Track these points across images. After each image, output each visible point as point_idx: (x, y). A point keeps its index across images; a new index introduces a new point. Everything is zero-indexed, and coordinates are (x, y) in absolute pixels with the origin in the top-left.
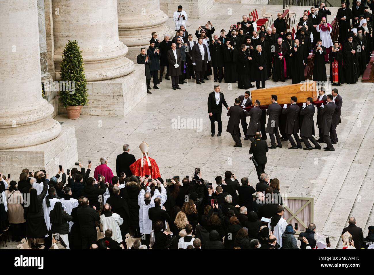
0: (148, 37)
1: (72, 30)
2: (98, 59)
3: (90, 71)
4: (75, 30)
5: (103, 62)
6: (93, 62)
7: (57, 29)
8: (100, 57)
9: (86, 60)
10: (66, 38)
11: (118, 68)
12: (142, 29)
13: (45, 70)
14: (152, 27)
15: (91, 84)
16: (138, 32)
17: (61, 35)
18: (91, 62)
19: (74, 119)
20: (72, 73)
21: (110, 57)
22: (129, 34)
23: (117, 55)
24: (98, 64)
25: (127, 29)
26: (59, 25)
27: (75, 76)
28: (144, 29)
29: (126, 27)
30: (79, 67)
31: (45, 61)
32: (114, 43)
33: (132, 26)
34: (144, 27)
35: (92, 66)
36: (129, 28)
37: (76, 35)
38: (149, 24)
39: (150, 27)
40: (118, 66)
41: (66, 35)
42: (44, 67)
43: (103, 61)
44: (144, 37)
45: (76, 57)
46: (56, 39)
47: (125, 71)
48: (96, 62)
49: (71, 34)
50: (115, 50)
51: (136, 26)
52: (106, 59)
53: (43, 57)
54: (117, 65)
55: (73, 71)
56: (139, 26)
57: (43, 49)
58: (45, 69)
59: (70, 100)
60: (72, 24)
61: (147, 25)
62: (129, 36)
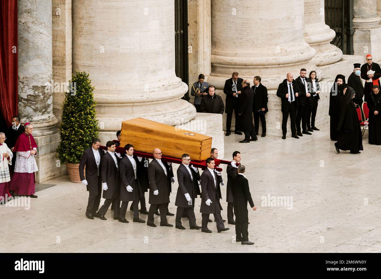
0: (271, 79)
1: (95, 58)
2: (126, 101)
3: (113, 117)
4: (99, 58)
5: (136, 106)
6: (119, 105)
7: (79, 55)
8: (128, 98)
9: (108, 101)
10: (87, 69)
11: (158, 115)
12: (266, 68)
13: (44, 110)
14: (280, 66)
15: (110, 134)
16: (260, 71)
17: (81, 64)
18: (116, 105)
19: (76, 183)
20: (73, 117)
21: (145, 98)
22: (246, 73)
23: (157, 97)
24: (128, 108)
25: (242, 65)
26: (80, 50)
27: (78, 121)
28: (268, 68)
29: (241, 62)
30: (86, 109)
31: (44, 98)
32: (159, 81)
33: (248, 63)
34: (266, 65)
35: (118, 109)
36: (246, 65)
37: (100, 65)
38: (274, 62)
39: (278, 66)
40: (158, 113)
41: (88, 65)
42: (41, 106)
43: (135, 104)
44: (265, 78)
45: (81, 95)
46: (77, 69)
47: (167, 120)
48: (123, 105)
49: (94, 64)
50: (157, 90)
51: (255, 63)
52: (138, 101)
53: (42, 92)
54: (159, 111)
55: (76, 115)
56: (258, 63)
57: (42, 81)
58: (43, 108)
59: (68, 155)
60: (96, 49)
61: (270, 62)
62: (245, 75)
